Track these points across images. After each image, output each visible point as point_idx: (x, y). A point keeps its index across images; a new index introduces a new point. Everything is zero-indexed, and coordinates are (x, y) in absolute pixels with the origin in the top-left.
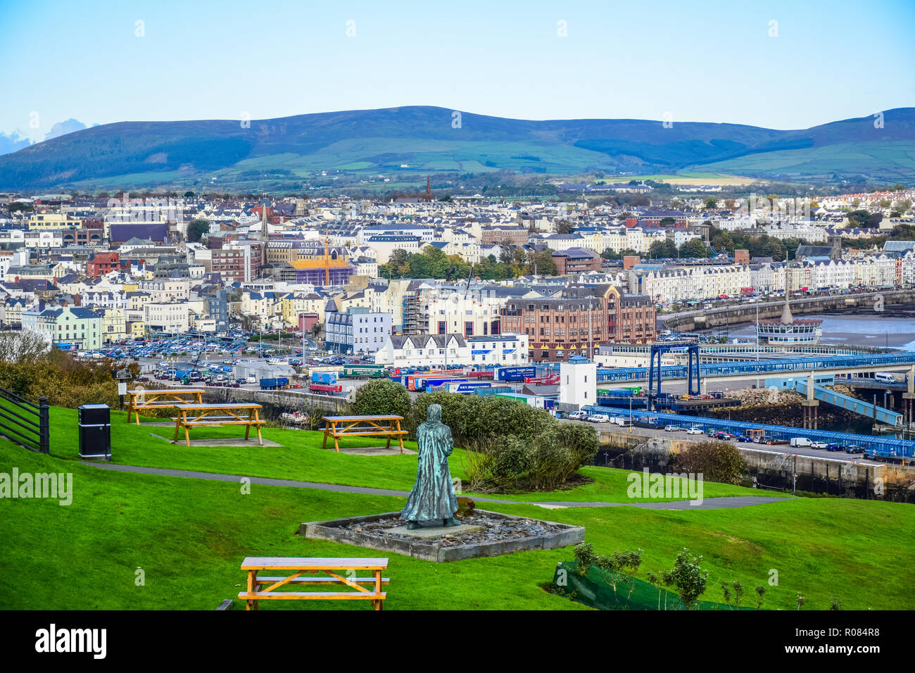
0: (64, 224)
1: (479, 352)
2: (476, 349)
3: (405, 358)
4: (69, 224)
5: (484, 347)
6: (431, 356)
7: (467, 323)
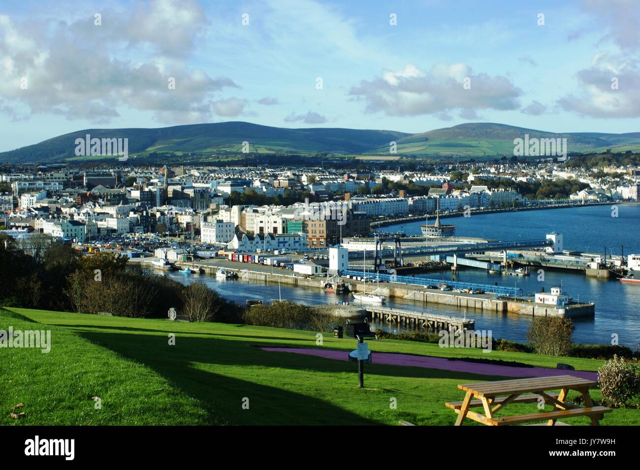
0: (63, 178)
1: (282, 242)
2: (280, 241)
3: (243, 245)
4: (66, 178)
5: (284, 240)
6: (257, 245)
7: (274, 228)
